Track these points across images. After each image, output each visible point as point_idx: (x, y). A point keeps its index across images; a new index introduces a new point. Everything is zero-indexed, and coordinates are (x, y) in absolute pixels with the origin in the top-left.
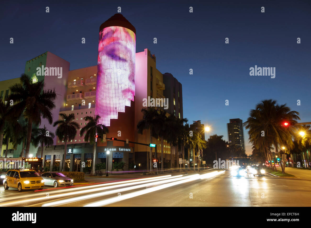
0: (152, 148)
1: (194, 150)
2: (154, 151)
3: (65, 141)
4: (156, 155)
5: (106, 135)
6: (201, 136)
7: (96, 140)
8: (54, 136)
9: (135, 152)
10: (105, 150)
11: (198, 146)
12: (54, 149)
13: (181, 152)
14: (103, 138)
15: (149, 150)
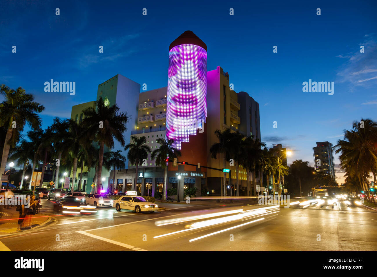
0: (226, 173)
1: (274, 176)
2: (228, 177)
3: (136, 164)
4: (230, 181)
5: (176, 159)
6: (281, 161)
7: (167, 163)
8: (126, 160)
9: (208, 178)
10: (177, 174)
11: (278, 172)
12: (126, 173)
13: (259, 179)
14: (173, 162)
15: (222, 176)
